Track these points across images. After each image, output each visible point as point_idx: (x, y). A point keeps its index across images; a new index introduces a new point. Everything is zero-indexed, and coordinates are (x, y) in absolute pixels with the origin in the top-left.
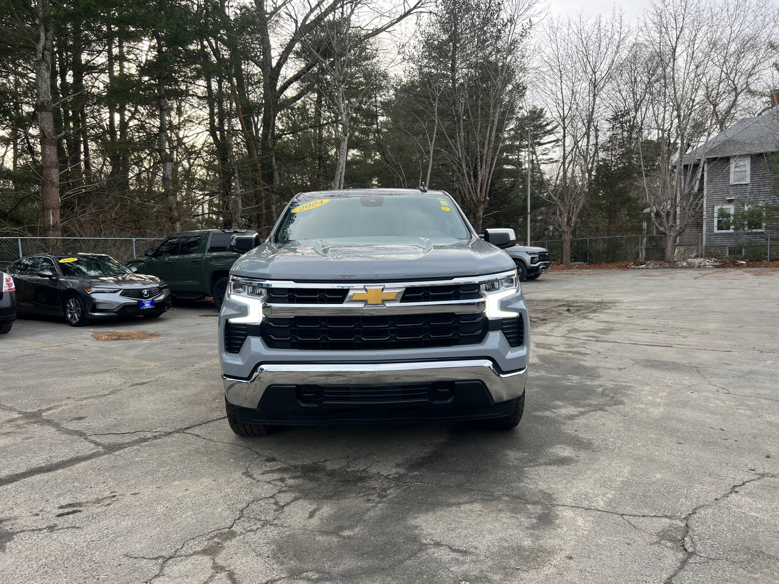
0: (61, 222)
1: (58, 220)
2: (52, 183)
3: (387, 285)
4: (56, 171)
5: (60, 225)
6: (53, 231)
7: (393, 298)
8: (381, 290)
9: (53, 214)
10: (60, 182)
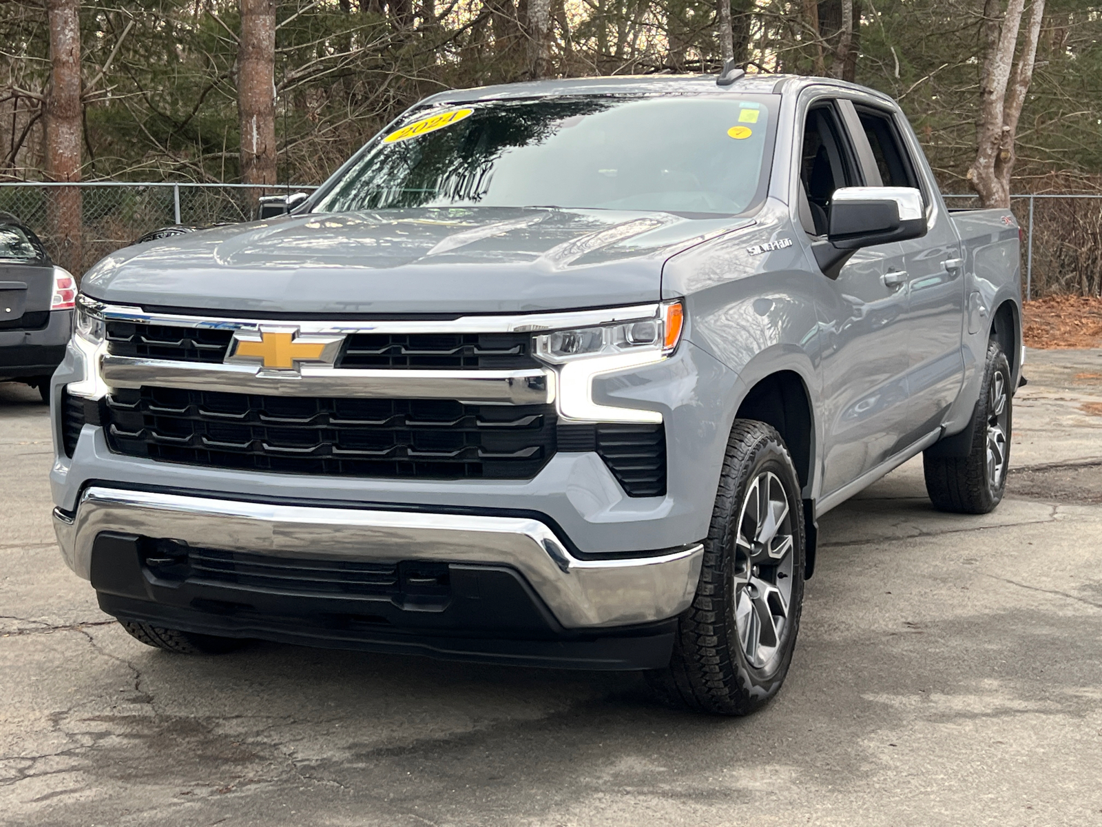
0: (278, 148)
1: (271, 143)
2: (258, 49)
3: (306, 326)
4: (269, 19)
5: (274, 155)
6: (258, 169)
7: (316, 357)
8: (291, 337)
9: (258, 128)
10: (277, 47)
